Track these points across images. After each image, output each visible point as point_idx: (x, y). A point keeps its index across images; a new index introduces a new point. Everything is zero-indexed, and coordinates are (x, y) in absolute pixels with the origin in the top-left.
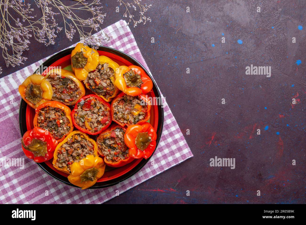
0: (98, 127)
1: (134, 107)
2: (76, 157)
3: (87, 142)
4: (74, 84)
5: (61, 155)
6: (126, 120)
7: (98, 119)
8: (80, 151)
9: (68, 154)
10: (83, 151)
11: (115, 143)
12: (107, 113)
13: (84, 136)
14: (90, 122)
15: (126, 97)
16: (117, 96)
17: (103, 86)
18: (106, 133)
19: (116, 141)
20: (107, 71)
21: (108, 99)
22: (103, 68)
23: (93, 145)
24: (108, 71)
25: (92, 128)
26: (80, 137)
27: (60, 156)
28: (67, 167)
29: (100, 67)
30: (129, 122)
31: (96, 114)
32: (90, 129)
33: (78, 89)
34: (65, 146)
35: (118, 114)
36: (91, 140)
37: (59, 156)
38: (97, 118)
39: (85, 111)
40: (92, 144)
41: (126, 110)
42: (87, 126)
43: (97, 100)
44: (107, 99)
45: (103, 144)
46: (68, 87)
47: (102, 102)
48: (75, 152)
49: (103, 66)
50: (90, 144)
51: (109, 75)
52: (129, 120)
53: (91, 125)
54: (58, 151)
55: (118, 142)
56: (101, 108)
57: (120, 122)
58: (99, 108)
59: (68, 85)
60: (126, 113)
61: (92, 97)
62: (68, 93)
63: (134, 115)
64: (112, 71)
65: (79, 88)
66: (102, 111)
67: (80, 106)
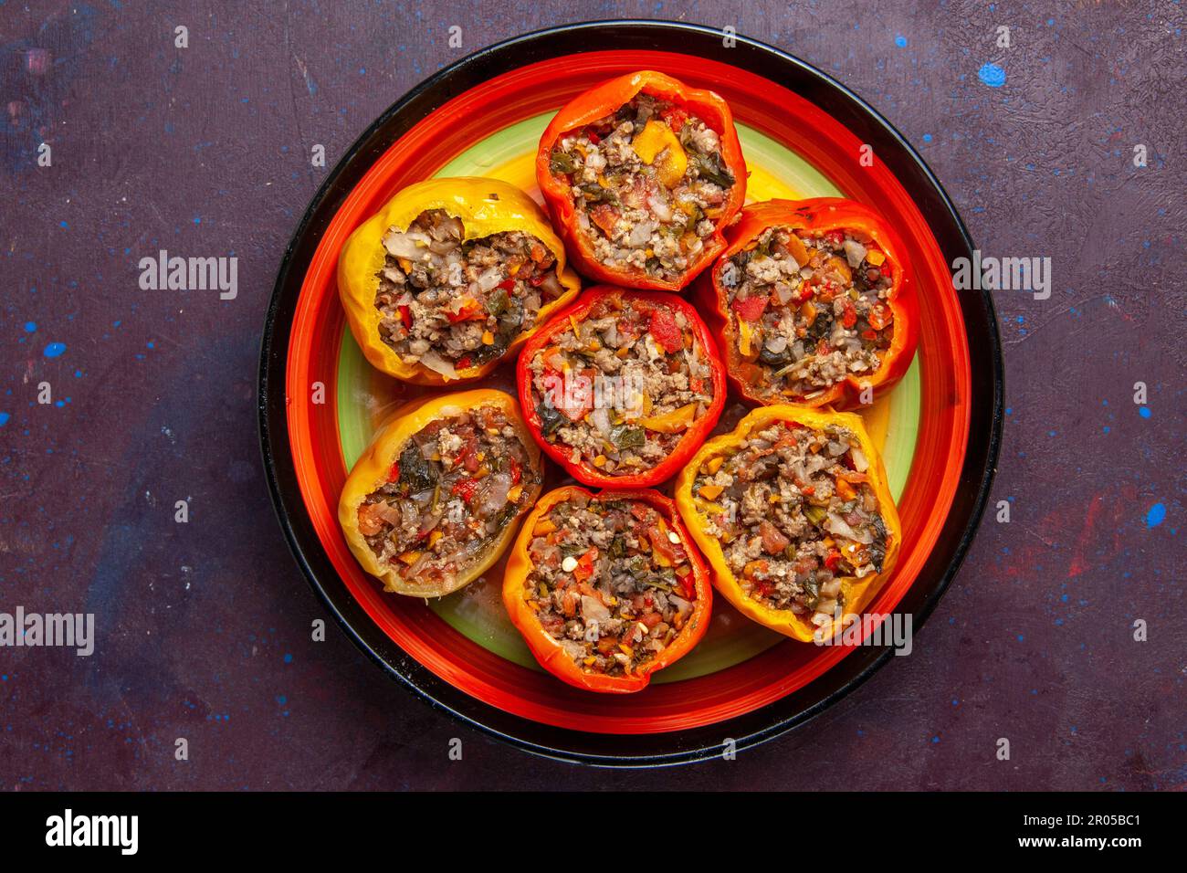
0: (693, 373)
1: (643, 164)
2: (808, 520)
3: (749, 447)
4: (444, 432)
5: (778, 592)
6: (698, 221)
7: (651, 362)
8: (789, 493)
9: (781, 556)
10: (792, 479)
11: (796, 313)
12: (631, 309)
13: (715, 455)
14: (655, 403)
15: (581, 188)
16: (565, 232)
17: (496, 288)
18: (732, 344)
19: (788, 304)
20: (426, 247)
21: (566, 282)
22: (405, 265)
23: (776, 422)
24: (427, 241)
25: (689, 403)
26: (714, 476)
27: (783, 597)
28: (848, 575)
29: (394, 275)
30: (712, 212)
31: (626, 364)
32: (689, 410)
33: (472, 421)
34: (739, 558)
35: (658, 251)
36: (746, 424)
37: (784, 601)
38: (647, 368)
39: (595, 414)
40: (767, 427)
41: (648, 207)
42: (670, 425)
43: (555, 339)
44: (566, 289)
45: (782, 372)
46: (448, 461)
47: (572, 318)
48: (785, 518)
49: (393, 261)
50: (764, 433)
51: (446, 240)
52: (704, 204)
53: (671, 403)
54: (758, 597)
55: (797, 294)
56: (599, 333)
57: (699, 257)
58: (596, 343)
59: (440, 464)
60: (662, 210)
61: (532, 362)
62: (477, 475)
63: (685, 176)
64: (432, 224)
65: (472, 413)
66: (619, 333)
67: (561, 431)
